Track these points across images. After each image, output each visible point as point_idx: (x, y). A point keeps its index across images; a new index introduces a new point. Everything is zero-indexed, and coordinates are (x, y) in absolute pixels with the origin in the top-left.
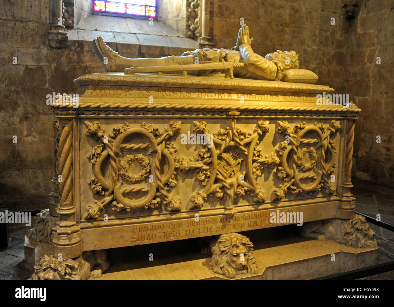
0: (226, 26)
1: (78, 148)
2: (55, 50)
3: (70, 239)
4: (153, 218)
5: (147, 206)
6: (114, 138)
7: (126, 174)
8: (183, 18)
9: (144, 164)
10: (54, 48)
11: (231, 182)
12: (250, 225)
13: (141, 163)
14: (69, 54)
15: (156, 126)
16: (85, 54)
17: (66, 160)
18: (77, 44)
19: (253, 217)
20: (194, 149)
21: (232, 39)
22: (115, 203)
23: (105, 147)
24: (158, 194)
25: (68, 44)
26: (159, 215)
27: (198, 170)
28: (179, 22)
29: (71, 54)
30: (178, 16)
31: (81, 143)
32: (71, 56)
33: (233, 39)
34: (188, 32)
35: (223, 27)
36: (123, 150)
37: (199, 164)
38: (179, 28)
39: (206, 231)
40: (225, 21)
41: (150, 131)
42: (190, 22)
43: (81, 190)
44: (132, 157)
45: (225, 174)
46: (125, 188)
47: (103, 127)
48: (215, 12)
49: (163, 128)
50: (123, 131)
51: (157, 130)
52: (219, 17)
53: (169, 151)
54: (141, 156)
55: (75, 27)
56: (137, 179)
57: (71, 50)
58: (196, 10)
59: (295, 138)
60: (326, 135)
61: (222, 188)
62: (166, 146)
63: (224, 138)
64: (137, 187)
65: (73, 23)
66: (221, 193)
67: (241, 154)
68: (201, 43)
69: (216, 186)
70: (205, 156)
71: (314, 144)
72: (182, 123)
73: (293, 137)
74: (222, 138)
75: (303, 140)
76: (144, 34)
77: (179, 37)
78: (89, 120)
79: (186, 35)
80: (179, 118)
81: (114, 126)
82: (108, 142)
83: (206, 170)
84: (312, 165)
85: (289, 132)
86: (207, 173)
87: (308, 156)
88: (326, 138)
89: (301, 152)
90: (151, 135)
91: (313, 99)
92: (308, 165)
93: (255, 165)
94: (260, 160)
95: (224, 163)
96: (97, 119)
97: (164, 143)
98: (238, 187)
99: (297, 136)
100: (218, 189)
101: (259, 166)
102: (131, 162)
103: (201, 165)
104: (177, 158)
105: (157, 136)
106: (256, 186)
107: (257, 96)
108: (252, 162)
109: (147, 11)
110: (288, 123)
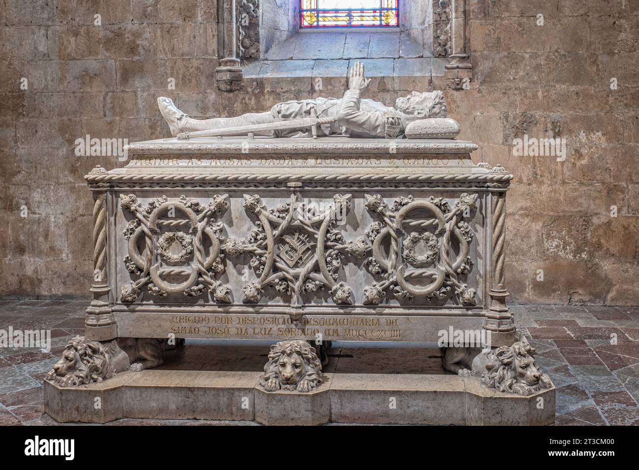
0: (494, 33)
1: (113, 222)
2: (225, 93)
3: (98, 320)
4: (196, 308)
5: (186, 292)
6: (149, 213)
7: (165, 254)
8: (429, 25)
9: (184, 243)
10: (225, 91)
11: (296, 273)
12: (327, 332)
13: (181, 243)
14: (244, 99)
15: (194, 200)
16: (267, 97)
17: (98, 234)
18: (255, 83)
19: (331, 322)
20: (247, 228)
21: (506, 54)
22: (150, 285)
23: (139, 223)
24: (200, 279)
25: (243, 84)
26: (204, 306)
27: (252, 253)
28: (425, 32)
29: (247, 99)
30: (423, 23)
31: (117, 218)
32: (247, 101)
33: (509, 54)
34: (436, 47)
35: (489, 35)
36: (160, 226)
37: (253, 246)
38: (425, 42)
39: (263, 332)
40: (491, 25)
41: (187, 205)
42: (439, 31)
43: (118, 269)
44: (171, 234)
45: (288, 262)
46: (163, 270)
47: (139, 200)
48: (473, 11)
49: (207, 204)
50: (157, 205)
51: (197, 204)
52: (481, 19)
53: (212, 229)
54: (180, 234)
55: (262, 57)
56: (176, 261)
57: (247, 93)
58: (447, 10)
59: (394, 217)
60: (450, 215)
61: (284, 279)
62: (208, 223)
63: (284, 215)
64: (177, 269)
65: (257, 51)
66: (281, 285)
67: (311, 236)
68: (448, 66)
69: (274, 275)
70: (258, 237)
71: (432, 228)
72: (230, 196)
73: (390, 217)
74: (281, 215)
75: (408, 221)
76: (364, 58)
77: (422, 57)
78: (126, 193)
79: (433, 53)
80: (226, 191)
81: (151, 200)
82: (144, 216)
83: (261, 255)
84: (428, 257)
85: (380, 209)
86: (264, 259)
87: (423, 244)
88: (451, 218)
89: (409, 238)
90: (189, 210)
91: (441, 162)
92: (421, 258)
93: (331, 253)
94: (340, 246)
95: (287, 247)
96: (134, 192)
97: (206, 219)
98: (307, 279)
99: (397, 214)
100: (277, 281)
101: (337, 255)
102: (170, 240)
103: (255, 248)
104: (223, 238)
105: (198, 212)
106: (333, 281)
107: (347, 161)
108: (326, 248)
109: (383, 18)
110: (383, 197)
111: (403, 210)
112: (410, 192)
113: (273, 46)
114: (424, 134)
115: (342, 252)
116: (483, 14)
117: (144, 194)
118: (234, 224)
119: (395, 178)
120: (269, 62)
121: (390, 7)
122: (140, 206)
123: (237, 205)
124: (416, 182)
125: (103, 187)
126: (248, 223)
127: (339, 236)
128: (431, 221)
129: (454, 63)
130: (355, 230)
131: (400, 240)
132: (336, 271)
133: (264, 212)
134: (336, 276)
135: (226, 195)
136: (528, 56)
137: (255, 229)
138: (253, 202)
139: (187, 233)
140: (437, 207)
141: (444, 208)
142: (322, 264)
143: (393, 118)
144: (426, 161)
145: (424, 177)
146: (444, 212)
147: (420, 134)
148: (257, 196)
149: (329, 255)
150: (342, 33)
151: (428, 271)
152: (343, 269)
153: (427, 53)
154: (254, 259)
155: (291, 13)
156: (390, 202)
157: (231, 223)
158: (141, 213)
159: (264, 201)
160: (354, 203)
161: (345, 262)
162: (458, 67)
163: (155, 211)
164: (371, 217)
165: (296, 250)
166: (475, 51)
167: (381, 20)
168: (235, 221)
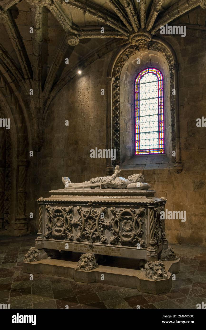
1: (44, 213)
3: (38, 243)
4: (64, 241)
5: (61, 236)
6: (53, 211)
7: (57, 223)
11: (91, 232)
12: (99, 252)
13: (61, 220)
17: (40, 217)
19: (100, 249)
20: (78, 217)
22: (52, 233)
23: (50, 214)
24: (65, 232)
26: (66, 240)
27: (79, 225)
28: (170, 155)
33: (195, 161)
35: (188, 155)
36: (55, 215)
38: (170, 158)
39: (81, 250)
40: (189, 152)
43: (45, 227)
45: (89, 228)
46: (56, 228)
48: (182, 148)
49: (67, 209)
51: (65, 209)
52: (185, 150)
54: (61, 218)
55: (121, 164)
56: (59, 226)
59: (119, 215)
60: (136, 214)
61: (87, 233)
62: (68, 215)
63: (88, 213)
64: (59, 228)
65: (119, 163)
66: (86, 235)
67: (95, 220)
68: (175, 165)
69: (84, 232)
70: (81, 220)
71: (130, 219)
72: (74, 207)
73: (118, 215)
74: (87, 213)
75: (123, 216)
76: (151, 164)
77: (169, 163)
78: (47, 205)
79: (172, 162)
80: (73, 205)
81: (53, 207)
82: (52, 212)
83: (81, 225)
84: (129, 229)
85: (114, 212)
86: (82, 226)
87: (128, 224)
88: (136, 216)
89: (124, 222)
90: (62, 210)
91: (136, 197)
92: (127, 229)
93: (100, 225)
94: (103, 224)
95: (89, 223)
96: (49, 205)
97: (67, 213)
98: (94, 234)
99: (120, 214)
100: (85, 234)
101: (102, 226)
102: (58, 219)
103: (80, 223)
104: (71, 219)
105: (65, 211)
106: (101, 235)
107: (108, 196)
108: (99, 224)
109: (160, 151)
110: (116, 208)
111: (121, 212)
112: (124, 207)
113: (125, 161)
114: (132, 188)
115: (104, 225)
116: (186, 148)
117: (52, 206)
118: (75, 215)
119: (119, 202)
120: (122, 166)
121: (162, 147)
122: (51, 209)
123: (75, 209)
124: (125, 203)
125: (41, 203)
126: (79, 215)
127: (103, 220)
128: (130, 216)
129: (176, 165)
130: (108, 218)
131: (121, 222)
132: (102, 231)
133: (82, 212)
134: (102, 233)
135: (73, 206)
136: (201, 161)
137: (80, 217)
138: (79, 209)
139: (63, 218)
140: (132, 212)
141: (134, 212)
142: (98, 229)
143: (123, 183)
144: (131, 197)
145: (128, 202)
146: (134, 214)
147: (131, 188)
148: (80, 207)
149: (100, 226)
150: (147, 156)
151: (129, 233)
152: (104, 231)
153: (171, 162)
154: (79, 226)
155: (131, 151)
156: (118, 210)
157: (74, 215)
158: (51, 211)
159: (83, 208)
160: (108, 210)
161: (105, 229)
162: (177, 166)
163: (54, 210)
164: (113, 214)
165: (91, 224)
166: (183, 160)
167: (159, 152)
168: (75, 214)
